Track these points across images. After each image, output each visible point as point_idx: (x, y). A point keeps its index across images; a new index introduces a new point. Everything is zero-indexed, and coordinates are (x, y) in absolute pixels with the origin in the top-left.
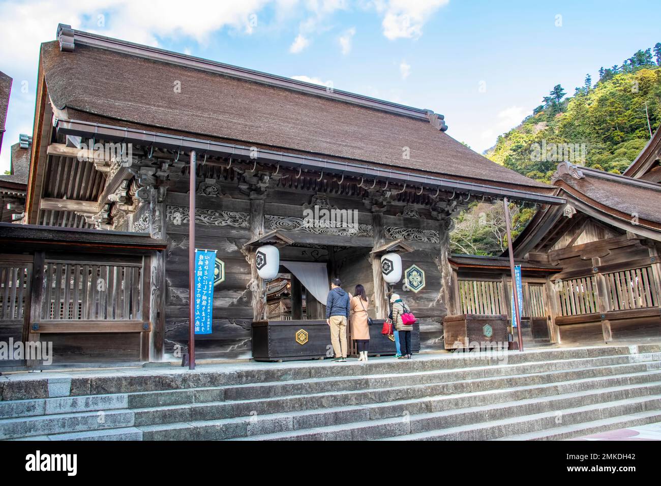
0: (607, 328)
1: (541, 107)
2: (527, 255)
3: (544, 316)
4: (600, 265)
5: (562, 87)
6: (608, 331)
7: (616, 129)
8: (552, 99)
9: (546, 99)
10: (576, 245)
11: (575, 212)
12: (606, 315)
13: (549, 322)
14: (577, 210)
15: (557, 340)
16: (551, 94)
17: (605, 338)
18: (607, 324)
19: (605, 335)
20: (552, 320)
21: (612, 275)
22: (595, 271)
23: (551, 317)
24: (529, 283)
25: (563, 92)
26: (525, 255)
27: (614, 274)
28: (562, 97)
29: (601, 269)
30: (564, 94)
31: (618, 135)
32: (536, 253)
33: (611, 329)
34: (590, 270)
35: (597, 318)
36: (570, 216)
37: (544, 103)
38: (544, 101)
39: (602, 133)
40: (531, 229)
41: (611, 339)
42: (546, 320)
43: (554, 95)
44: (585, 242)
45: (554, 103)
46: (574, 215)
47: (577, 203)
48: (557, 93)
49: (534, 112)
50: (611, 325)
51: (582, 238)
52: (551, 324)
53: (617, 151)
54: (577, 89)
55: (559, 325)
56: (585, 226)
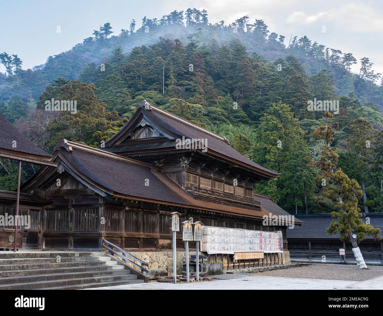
0: (71, 241)
1: (91, 38)
2: (32, 192)
3: (37, 230)
4: (74, 203)
5: (111, 25)
6: (72, 243)
7: (140, 79)
8: (102, 34)
9: (96, 33)
10: (63, 189)
11: (64, 171)
12: (72, 233)
13: (39, 235)
14: (65, 170)
15: (42, 246)
16: (101, 30)
17: (69, 247)
18: (71, 239)
19: (69, 245)
20: (41, 234)
21: (79, 210)
22: (70, 206)
23: (41, 231)
24: (30, 209)
25: (111, 30)
26: (31, 191)
27: (80, 209)
28: (109, 34)
29: (74, 206)
30: (111, 32)
31: (141, 84)
32: (39, 190)
33: (74, 242)
34: (68, 206)
35: (67, 235)
36: (60, 173)
37: (94, 36)
38: (94, 34)
39: (129, 79)
40: (37, 176)
41: (72, 248)
42: (38, 233)
43: (103, 31)
44: (68, 189)
45: (102, 37)
46: (63, 172)
47: (65, 166)
48: (106, 30)
49: (84, 42)
50: (74, 240)
51: (67, 186)
52: (40, 236)
53: (137, 97)
54: (122, 30)
55: (46, 237)
56: (69, 179)
